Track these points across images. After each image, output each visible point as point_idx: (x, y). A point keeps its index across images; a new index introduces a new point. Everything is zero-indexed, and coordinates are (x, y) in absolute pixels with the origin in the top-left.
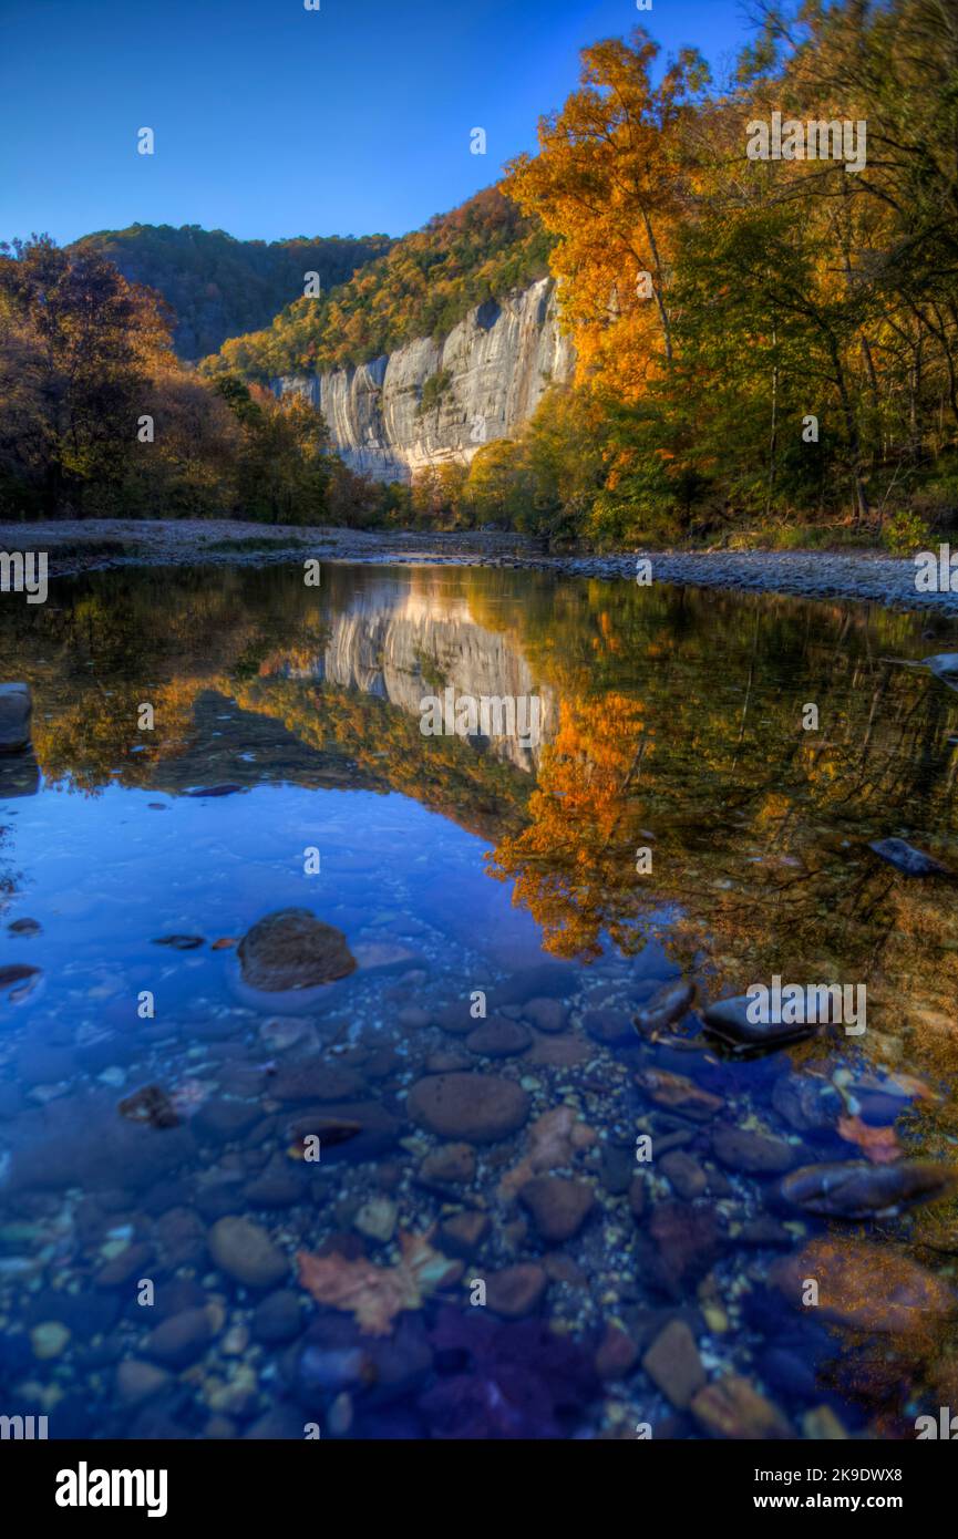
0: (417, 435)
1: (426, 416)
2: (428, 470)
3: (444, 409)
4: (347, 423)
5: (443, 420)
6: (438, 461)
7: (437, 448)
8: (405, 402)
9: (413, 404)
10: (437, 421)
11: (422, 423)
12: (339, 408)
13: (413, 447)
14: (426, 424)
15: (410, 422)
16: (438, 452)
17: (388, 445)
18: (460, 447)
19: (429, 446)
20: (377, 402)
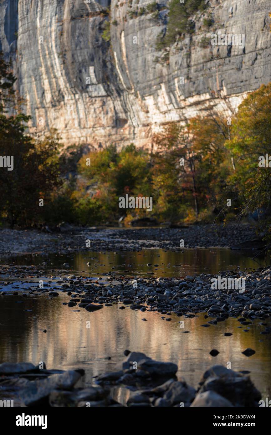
0: (161, 76)
1: (172, 48)
2: (173, 127)
3: (198, 38)
4: (57, 61)
5: (198, 54)
6: (191, 113)
7: (190, 95)
8: (142, 28)
9: (156, 30)
10: (189, 55)
11: (166, 58)
12: (46, 39)
13: (154, 94)
14: (173, 59)
15: (150, 58)
16: (191, 100)
17: (120, 92)
18: (224, 93)
19: (178, 92)
20: (101, 30)
